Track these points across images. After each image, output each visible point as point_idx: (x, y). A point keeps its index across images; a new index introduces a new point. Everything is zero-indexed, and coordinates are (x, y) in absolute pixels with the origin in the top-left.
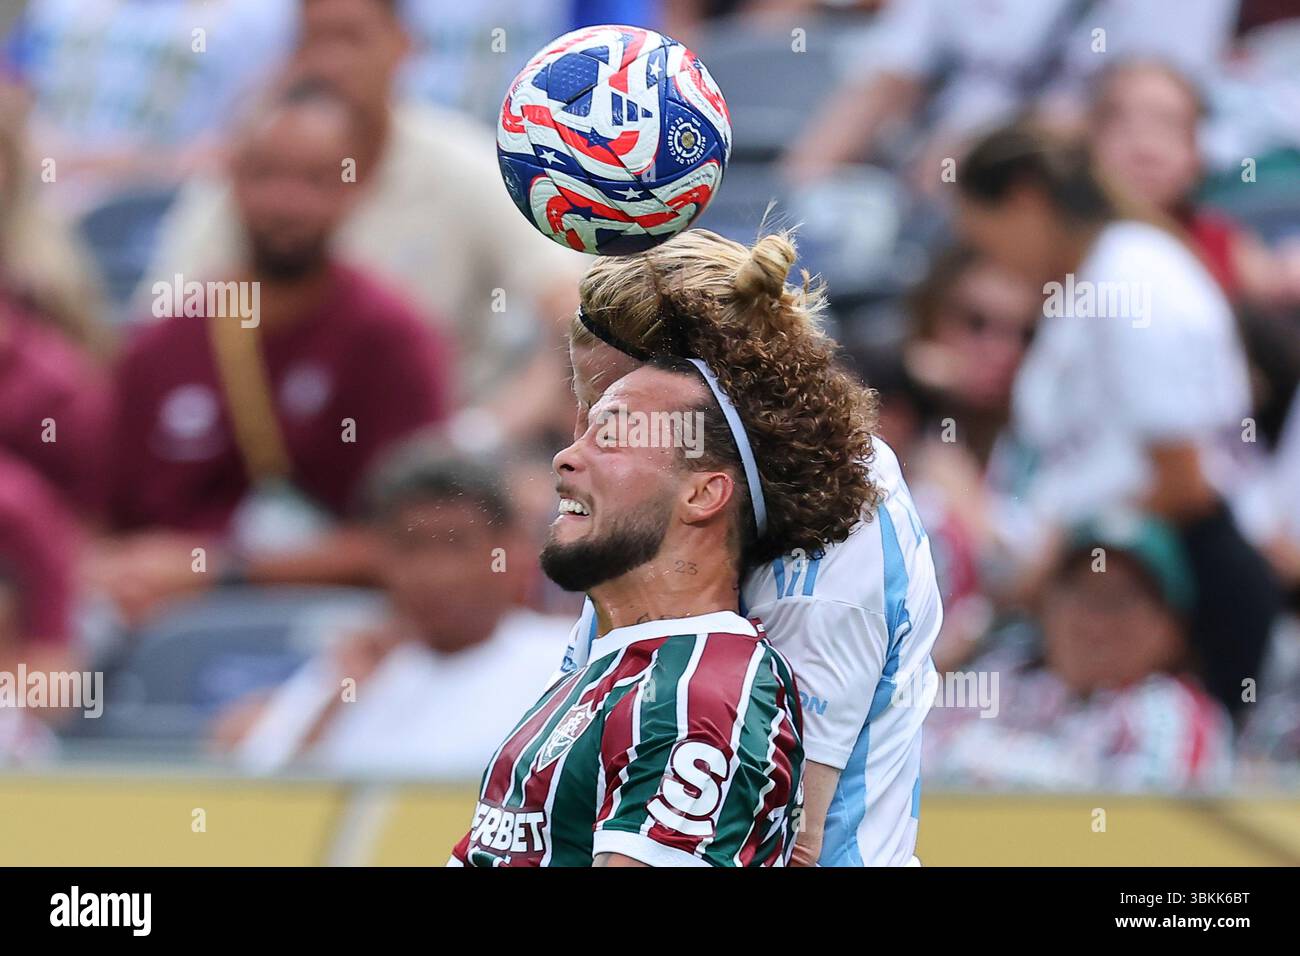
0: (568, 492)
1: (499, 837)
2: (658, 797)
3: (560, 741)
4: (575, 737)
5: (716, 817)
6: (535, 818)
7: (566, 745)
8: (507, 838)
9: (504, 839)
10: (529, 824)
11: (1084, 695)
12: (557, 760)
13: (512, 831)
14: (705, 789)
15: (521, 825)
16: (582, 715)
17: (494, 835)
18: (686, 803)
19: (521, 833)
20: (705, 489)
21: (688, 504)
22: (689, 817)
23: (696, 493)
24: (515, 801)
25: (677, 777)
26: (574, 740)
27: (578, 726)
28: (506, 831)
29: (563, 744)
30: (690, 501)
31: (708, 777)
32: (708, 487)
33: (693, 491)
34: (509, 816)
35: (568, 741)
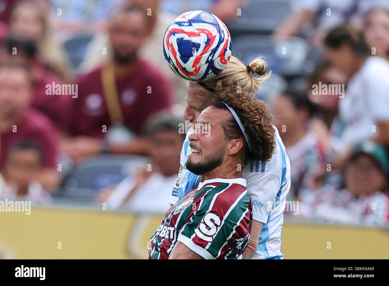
0: (194, 147)
1: (162, 233)
2: (198, 228)
3: (182, 207)
4: (186, 207)
5: (214, 237)
6: (172, 229)
7: (184, 209)
8: (164, 234)
9: (163, 233)
10: (170, 230)
11: (357, 197)
12: (180, 213)
13: (166, 232)
14: (212, 228)
15: (169, 230)
16: (190, 201)
17: (160, 232)
18: (205, 231)
19: (168, 233)
20: (235, 144)
21: (230, 149)
22: (205, 235)
23: (232, 145)
24: (167, 223)
25: (204, 223)
26: (186, 208)
27: (188, 204)
28: (164, 232)
29: (183, 208)
30: (230, 148)
31: (214, 224)
32: (236, 144)
33: (231, 145)
34: (165, 227)
35: (184, 208)
